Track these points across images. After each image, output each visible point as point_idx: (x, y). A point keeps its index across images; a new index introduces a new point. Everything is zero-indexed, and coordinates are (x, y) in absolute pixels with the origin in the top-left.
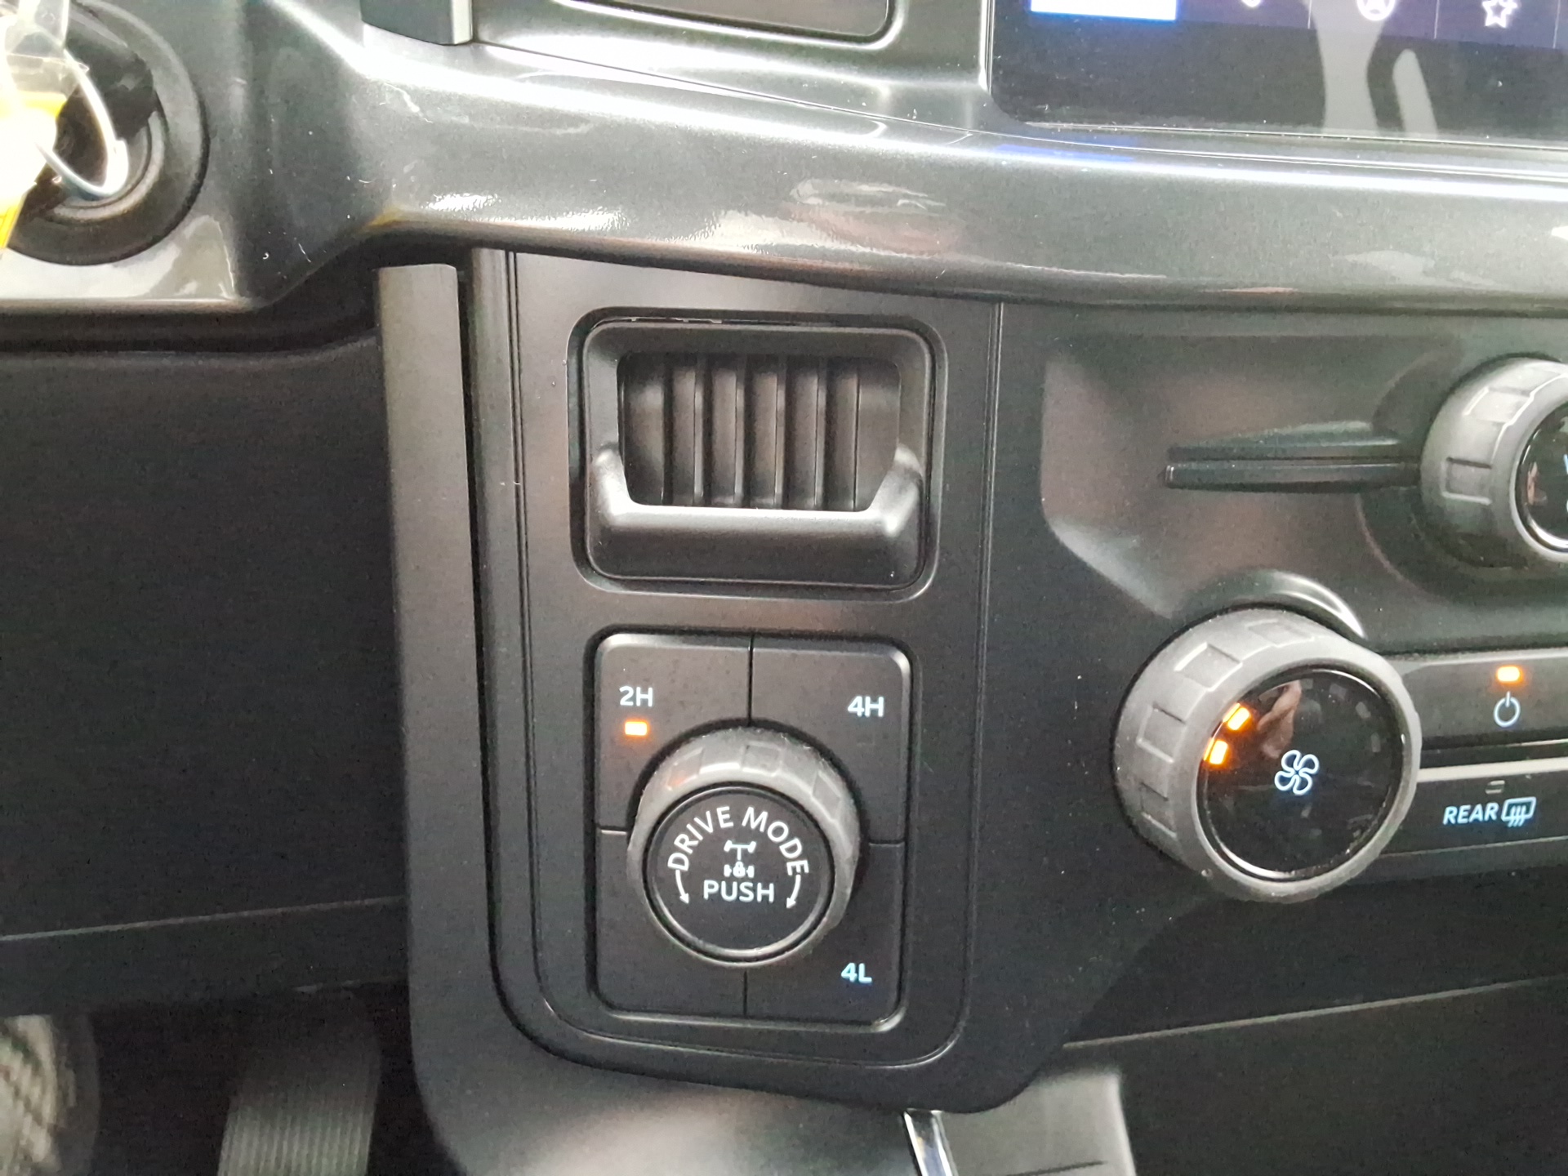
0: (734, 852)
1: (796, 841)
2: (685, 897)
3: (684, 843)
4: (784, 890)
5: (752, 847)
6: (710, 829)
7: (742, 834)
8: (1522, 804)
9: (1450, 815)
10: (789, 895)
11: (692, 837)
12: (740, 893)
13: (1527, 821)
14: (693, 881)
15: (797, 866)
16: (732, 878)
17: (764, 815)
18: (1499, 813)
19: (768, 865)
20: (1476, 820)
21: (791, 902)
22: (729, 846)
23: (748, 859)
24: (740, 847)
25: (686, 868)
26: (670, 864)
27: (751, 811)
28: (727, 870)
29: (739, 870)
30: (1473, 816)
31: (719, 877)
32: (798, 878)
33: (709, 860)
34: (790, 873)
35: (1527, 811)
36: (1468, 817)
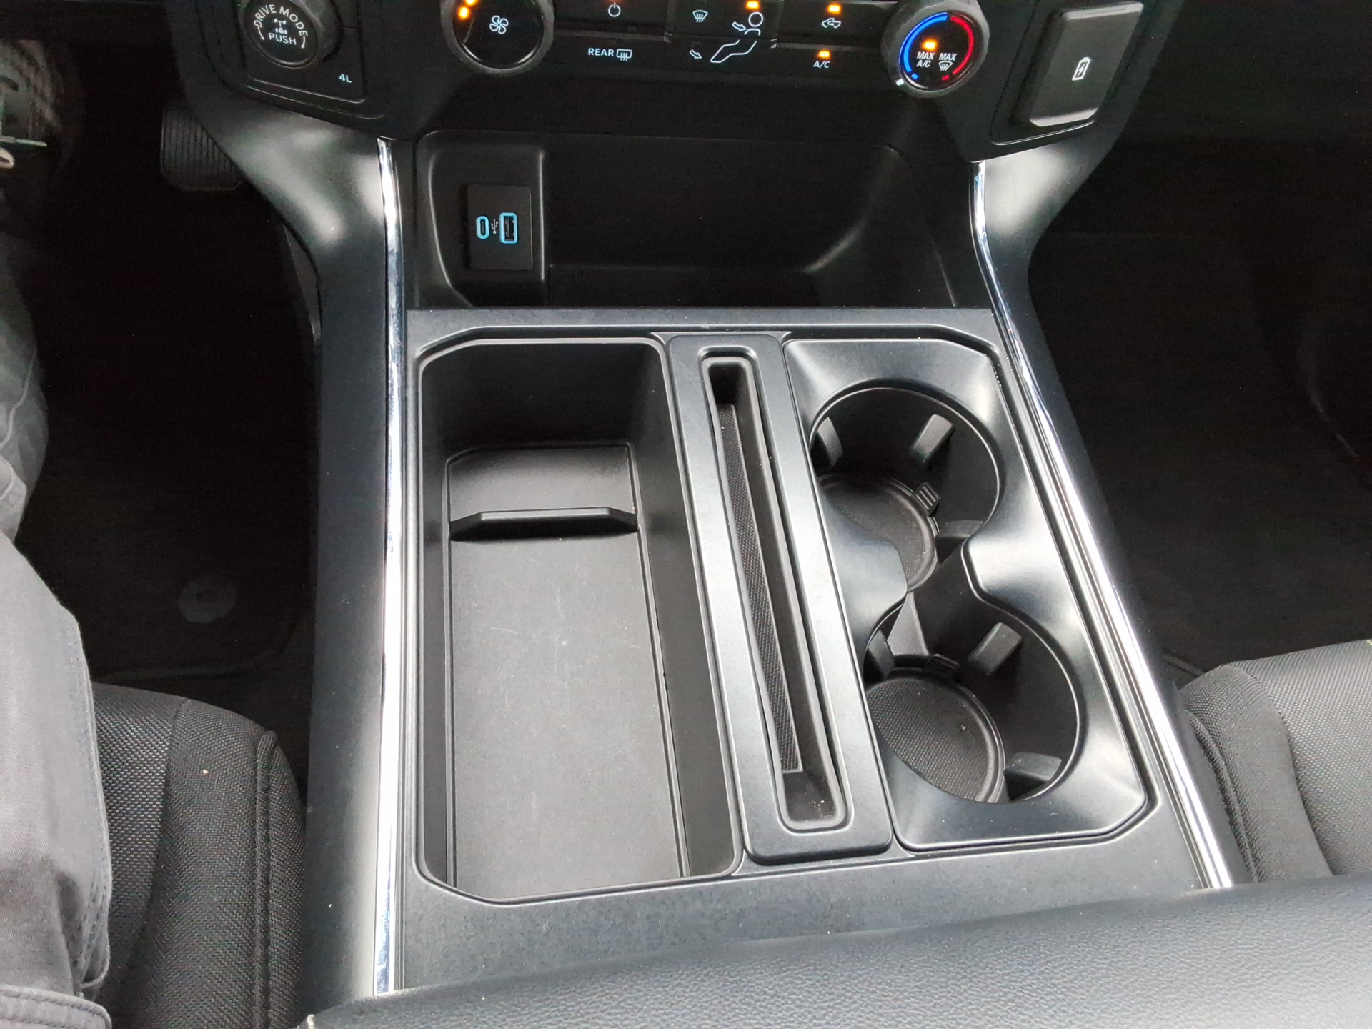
0: (278, 23)
1: (301, 23)
2: (263, 38)
3: (259, 17)
4: (299, 41)
5: (284, 22)
6: (267, 12)
7: (281, 17)
8: (625, 52)
9: (591, 51)
10: (302, 43)
11: (262, 15)
12: (283, 40)
13: (628, 59)
14: (265, 32)
15: (303, 33)
16: (279, 34)
17: (287, 10)
18: (615, 54)
19: (292, 30)
20: (604, 55)
21: (303, 46)
22: (276, 21)
23: (284, 27)
24: (280, 22)
25: (261, 26)
26: (255, 24)
27: (282, 8)
28: (277, 30)
29: (281, 31)
30: (602, 54)
31: (275, 33)
32: (304, 38)
33: (269, 25)
34: (301, 35)
35: (629, 55)
36: (600, 53)
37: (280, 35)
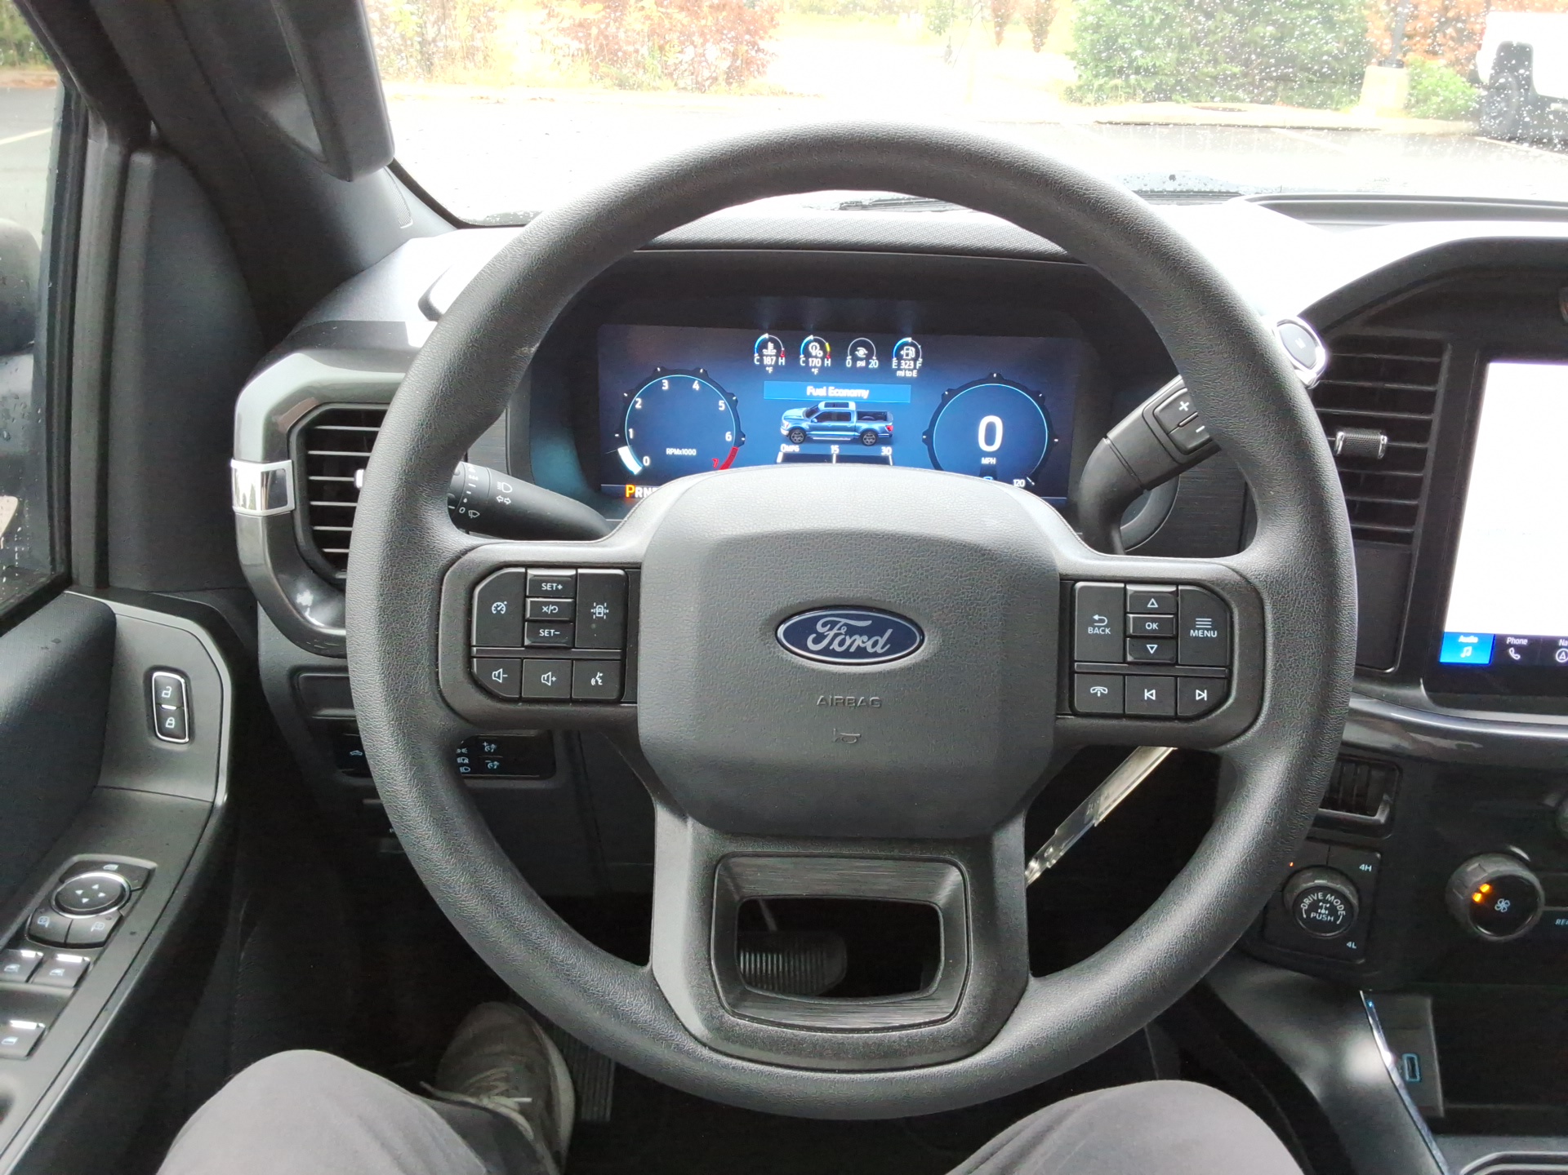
0: (1322, 906)
1: (1342, 906)
2: (1305, 916)
3: (1307, 901)
4: (1337, 918)
5: (1328, 905)
6: (1316, 898)
7: (1326, 901)
9: (1558, 922)
10: (1338, 920)
11: (1310, 900)
12: (1322, 917)
14: (1308, 912)
15: (1341, 912)
16: (1320, 913)
17: (1333, 897)
19: (1333, 910)
21: (1338, 922)
22: (1321, 904)
23: (1326, 909)
24: (1324, 905)
25: (1306, 908)
26: (1302, 906)
28: (1319, 911)
29: (1323, 911)
31: (1317, 912)
32: (1341, 916)
33: (1314, 907)
34: (1339, 914)
37: (1323, 914)
